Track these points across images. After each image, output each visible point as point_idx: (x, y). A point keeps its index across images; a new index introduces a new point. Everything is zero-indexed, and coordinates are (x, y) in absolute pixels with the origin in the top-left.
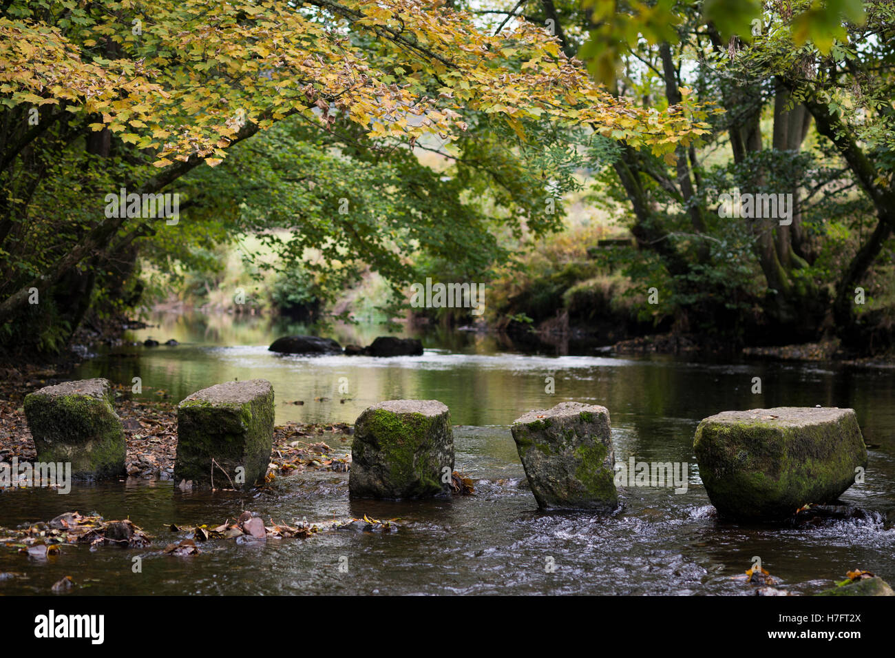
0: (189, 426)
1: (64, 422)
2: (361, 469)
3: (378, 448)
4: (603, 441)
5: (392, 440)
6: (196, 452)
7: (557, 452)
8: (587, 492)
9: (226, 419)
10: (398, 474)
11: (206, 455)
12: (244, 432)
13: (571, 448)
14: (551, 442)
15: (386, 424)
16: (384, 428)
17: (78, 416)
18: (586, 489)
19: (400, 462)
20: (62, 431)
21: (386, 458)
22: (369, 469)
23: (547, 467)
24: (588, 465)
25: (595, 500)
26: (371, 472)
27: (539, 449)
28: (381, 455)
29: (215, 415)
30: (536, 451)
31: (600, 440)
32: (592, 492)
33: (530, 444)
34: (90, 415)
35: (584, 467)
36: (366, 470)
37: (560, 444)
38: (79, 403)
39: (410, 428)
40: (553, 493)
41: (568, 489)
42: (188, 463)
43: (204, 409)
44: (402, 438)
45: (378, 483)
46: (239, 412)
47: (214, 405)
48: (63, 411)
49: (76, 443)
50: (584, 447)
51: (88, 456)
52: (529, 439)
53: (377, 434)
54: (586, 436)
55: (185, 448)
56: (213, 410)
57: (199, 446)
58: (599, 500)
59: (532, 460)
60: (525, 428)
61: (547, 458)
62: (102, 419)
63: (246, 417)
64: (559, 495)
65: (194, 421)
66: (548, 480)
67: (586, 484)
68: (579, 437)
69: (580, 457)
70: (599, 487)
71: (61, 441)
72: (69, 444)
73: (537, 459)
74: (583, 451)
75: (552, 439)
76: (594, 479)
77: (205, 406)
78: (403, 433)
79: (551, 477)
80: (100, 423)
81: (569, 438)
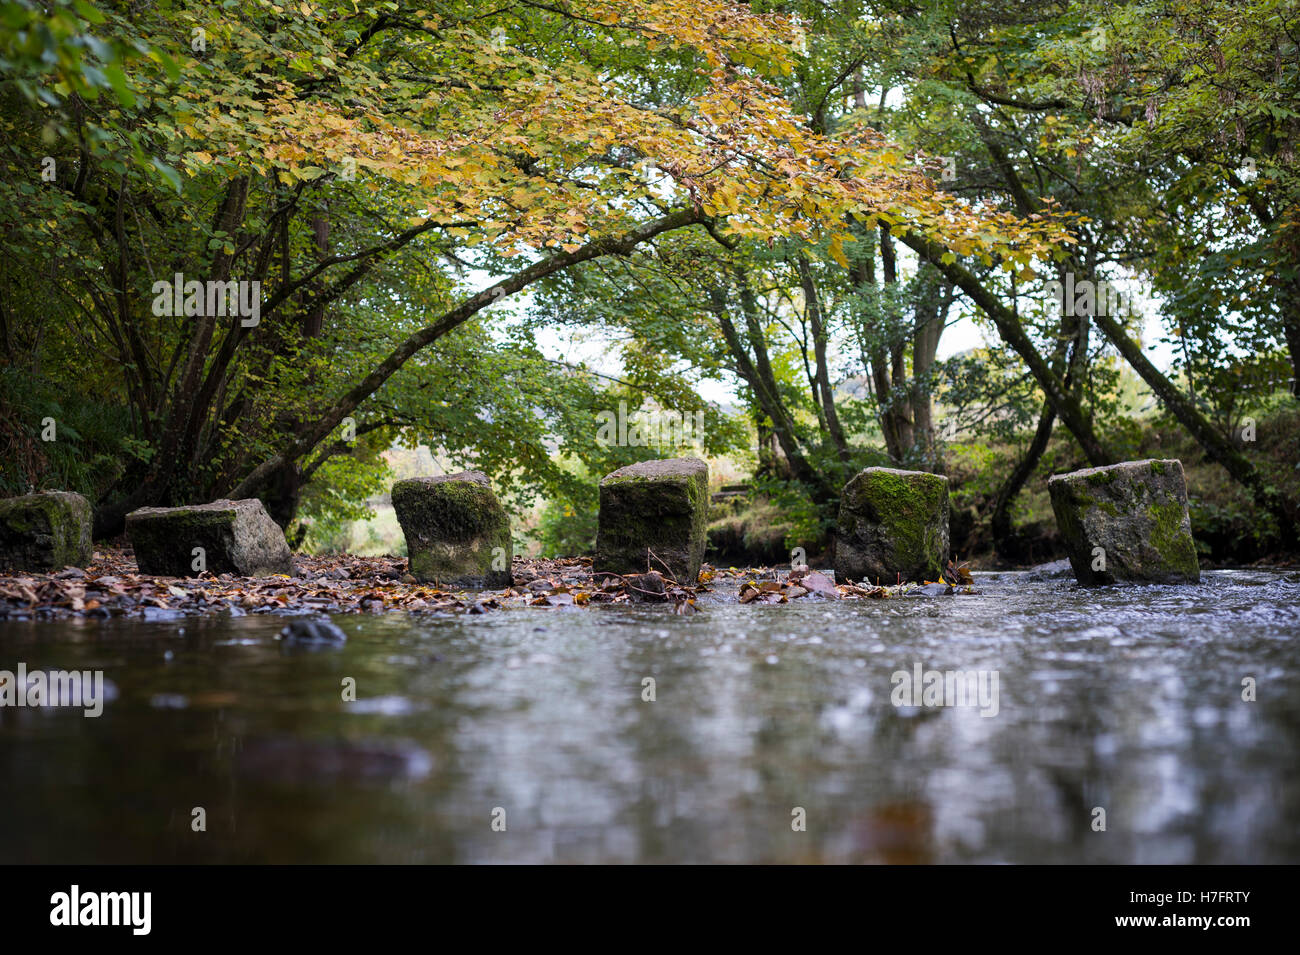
0: (616, 509)
1: (445, 515)
2: (852, 550)
3: (876, 521)
4: (1178, 499)
5: (896, 510)
6: (623, 542)
7: (1125, 512)
8: (1165, 563)
9: (669, 496)
10: (906, 553)
11: (637, 544)
12: (691, 512)
13: (1142, 506)
14: (1116, 500)
15: (887, 489)
16: (885, 495)
17: (462, 507)
18: (1163, 558)
19: (907, 536)
20: (442, 525)
21: (890, 532)
22: (865, 549)
23: (1113, 531)
24: (1164, 528)
25: (1174, 573)
26: (868, 552)
27: (1102, 509)
28: (881, 529)
29: (652, 492)
30: (1099, 512)
31: (1174, 497)
32: (1170, 563)
33: (1090, 503)
34: (477, 506)
35: (1159, 531)
36: (860, 550)
37: (1129, 501)
38: (463, 490)
39: (919, 493)
40: (1122, 565)
41: (1142, 559)
42: (612, 557)
43: (637, 485)
44: (910, 506)
45: (878, 565)
46: (685, 485)
47: (651, 479)
48: (443, 500)
49: (460, 541)
50: (1157, 505)
51: (475, 557)
52: (1089, 496)
53: (875, 502)
54: (1159, 492)
55: (610, 538)
56: (651, 484)
57: (629, 533)
58: (1180, 573)
59: (1094, 524)
60: (1084, 483)
61: (1112, 520)
62: (491, 511)
63: (693, 493)
64: (1131, 567)
65: (624, 501)
66: (1116, 548)
67: (1163, 552)
68: (1151, 493)
69: (1154, 518)
70: (1179, 556)
71: (440, 539)
72: (451, 543)
73: (1100, 521)
74: (1157, 511)
75: (1118, 496)
76: (1173, 546)
77: (637, 481)
78: (911, 500)
79: (1120, 545)
80: (489, 516)
81: (1139, 495)
